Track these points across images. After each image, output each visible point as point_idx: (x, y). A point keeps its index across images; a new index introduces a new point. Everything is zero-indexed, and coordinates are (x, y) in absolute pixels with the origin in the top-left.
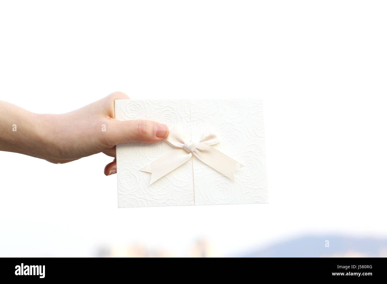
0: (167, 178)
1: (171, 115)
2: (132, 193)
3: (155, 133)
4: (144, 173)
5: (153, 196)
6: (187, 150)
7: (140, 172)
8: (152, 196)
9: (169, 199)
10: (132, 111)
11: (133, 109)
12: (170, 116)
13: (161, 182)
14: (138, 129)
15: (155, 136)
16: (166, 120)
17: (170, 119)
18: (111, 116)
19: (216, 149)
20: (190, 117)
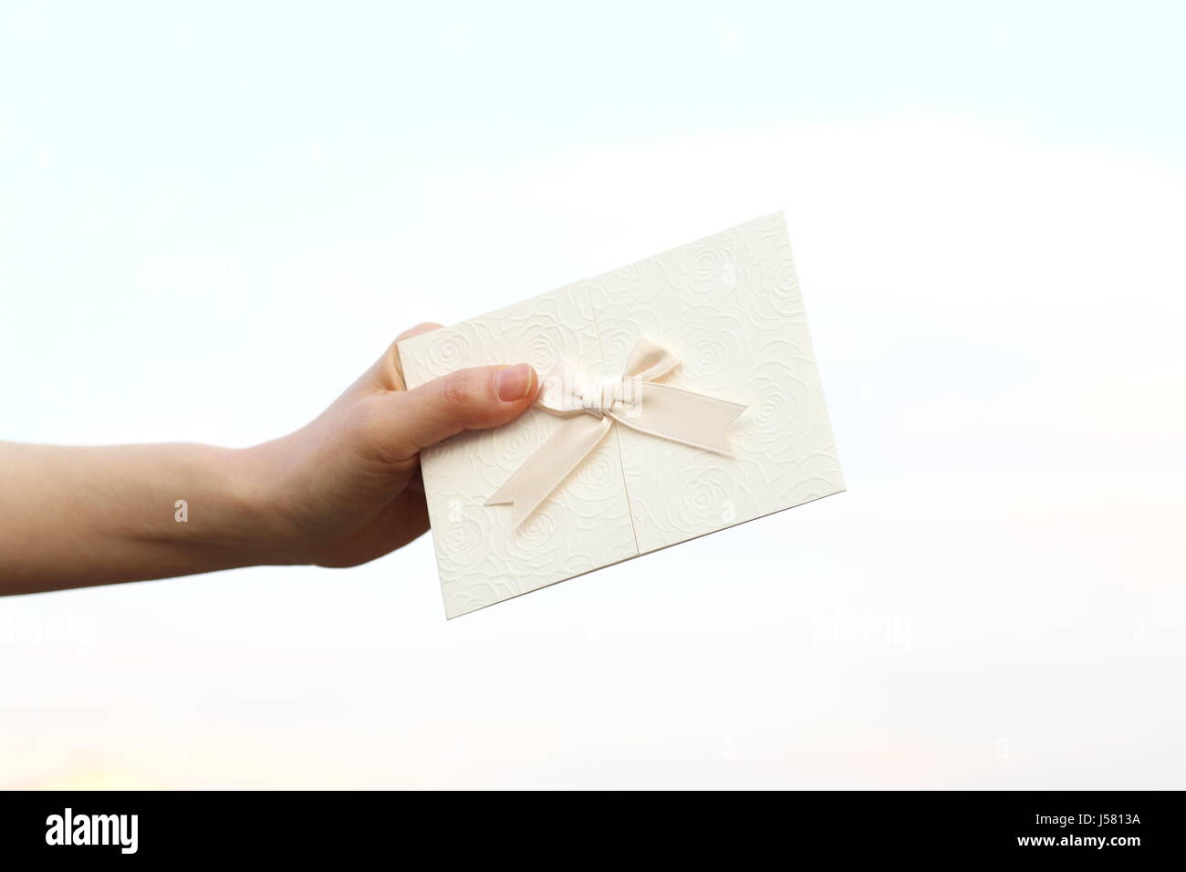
0: (558, 504)
1: (547, 336)
2: (475, 572)
3: (496, 392)
4: (497, 507)
5: (526, 561)
6: (594, 414)
7: (485, 509)
8: (527, 563)
9: (570, 558)
10: (446, 357)
11: (447, 353)
12: (543, 340)
13: (544, 518)
14: (445, 394)
15: (499, 400)
16: (536, 354)
17: (543, 346)
18: (390, 387)
19: (672, 386)
20: (597, 326)
